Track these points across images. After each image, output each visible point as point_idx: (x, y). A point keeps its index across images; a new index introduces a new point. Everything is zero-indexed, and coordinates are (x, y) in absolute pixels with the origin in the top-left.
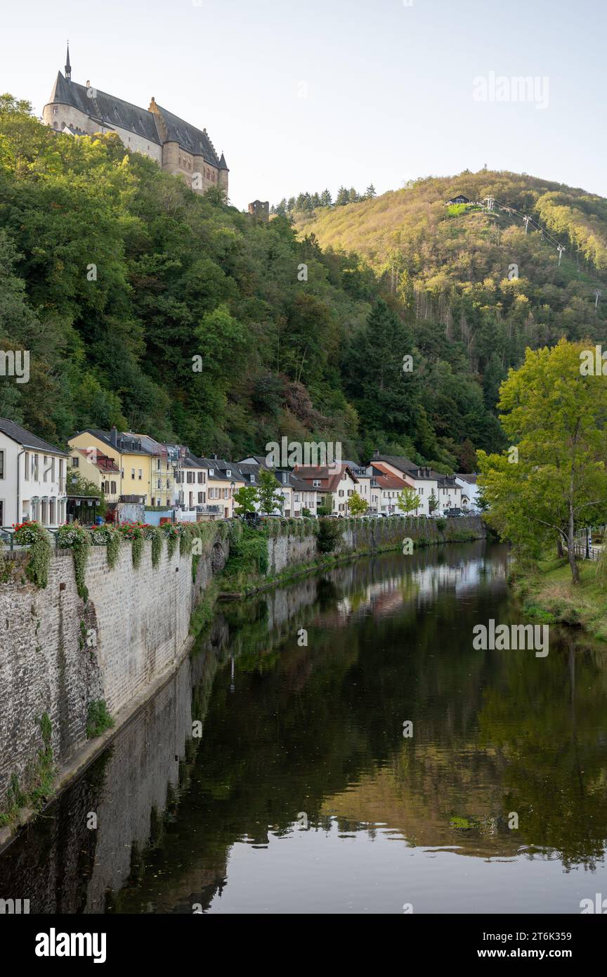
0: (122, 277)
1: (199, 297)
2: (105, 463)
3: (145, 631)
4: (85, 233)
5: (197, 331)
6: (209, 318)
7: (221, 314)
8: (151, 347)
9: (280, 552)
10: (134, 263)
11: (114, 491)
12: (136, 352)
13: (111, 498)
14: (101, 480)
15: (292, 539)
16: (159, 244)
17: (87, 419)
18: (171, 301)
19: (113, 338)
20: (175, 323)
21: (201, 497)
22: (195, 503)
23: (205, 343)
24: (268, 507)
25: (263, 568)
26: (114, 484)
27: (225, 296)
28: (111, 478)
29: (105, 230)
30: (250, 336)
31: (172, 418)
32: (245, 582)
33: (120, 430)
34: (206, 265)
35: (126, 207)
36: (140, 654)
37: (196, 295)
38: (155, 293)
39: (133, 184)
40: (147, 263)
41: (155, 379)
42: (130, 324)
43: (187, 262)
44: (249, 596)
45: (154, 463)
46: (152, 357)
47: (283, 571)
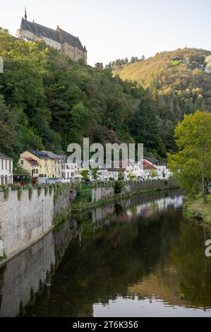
0: (42, 93)
1: (71, 100)
2: (33, 162)
3: (25, 223)
4: (26, 77)
5: (71, 112)
6: (75, 107)
7: (80, 106)
8: (54, 119)
9: (97, 194)
10: (47, 88)
11: (37, 173)
12: (48, 120)
13: (35, 175)
14: (32, 169)
15: (103, 189)
16: (57, 80)
17: (28, 146)
18: (61, 101)
19: (39, 116)
20: (63, 109)
21: (72, 174)
22: (70, 176)
23: (74, 117)
24: (95, 177)
25: (90, 200)
26: (37, 170)
27: (81, 99)
28: (35, 168)
29: (35, 76)
30: (91, 113)
31: (62, 145)
32: (82, 205)
33: (40, 150)
34: (74, 87)
35: (44, 67)
36: (23, 232)
37: (71, 99)
38: (56, 98)
39: (46, 58)
40: (52, 87)
41: (56, 131)
42: (46, 110)
43: (67, 87)
44: (84, 210)
45: (53, 162)
46: (54, 123)
47: (99, 201)
